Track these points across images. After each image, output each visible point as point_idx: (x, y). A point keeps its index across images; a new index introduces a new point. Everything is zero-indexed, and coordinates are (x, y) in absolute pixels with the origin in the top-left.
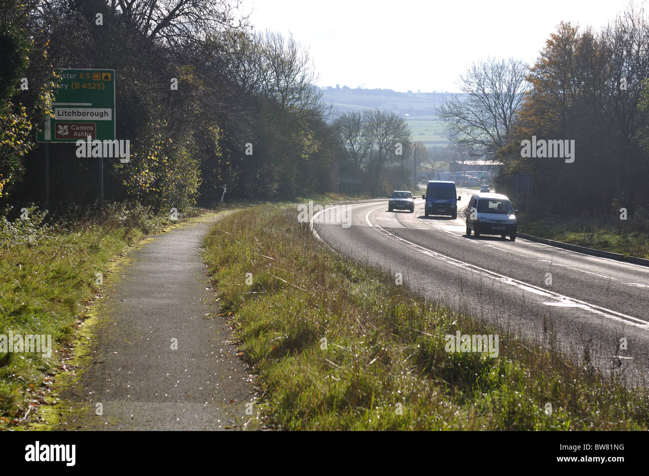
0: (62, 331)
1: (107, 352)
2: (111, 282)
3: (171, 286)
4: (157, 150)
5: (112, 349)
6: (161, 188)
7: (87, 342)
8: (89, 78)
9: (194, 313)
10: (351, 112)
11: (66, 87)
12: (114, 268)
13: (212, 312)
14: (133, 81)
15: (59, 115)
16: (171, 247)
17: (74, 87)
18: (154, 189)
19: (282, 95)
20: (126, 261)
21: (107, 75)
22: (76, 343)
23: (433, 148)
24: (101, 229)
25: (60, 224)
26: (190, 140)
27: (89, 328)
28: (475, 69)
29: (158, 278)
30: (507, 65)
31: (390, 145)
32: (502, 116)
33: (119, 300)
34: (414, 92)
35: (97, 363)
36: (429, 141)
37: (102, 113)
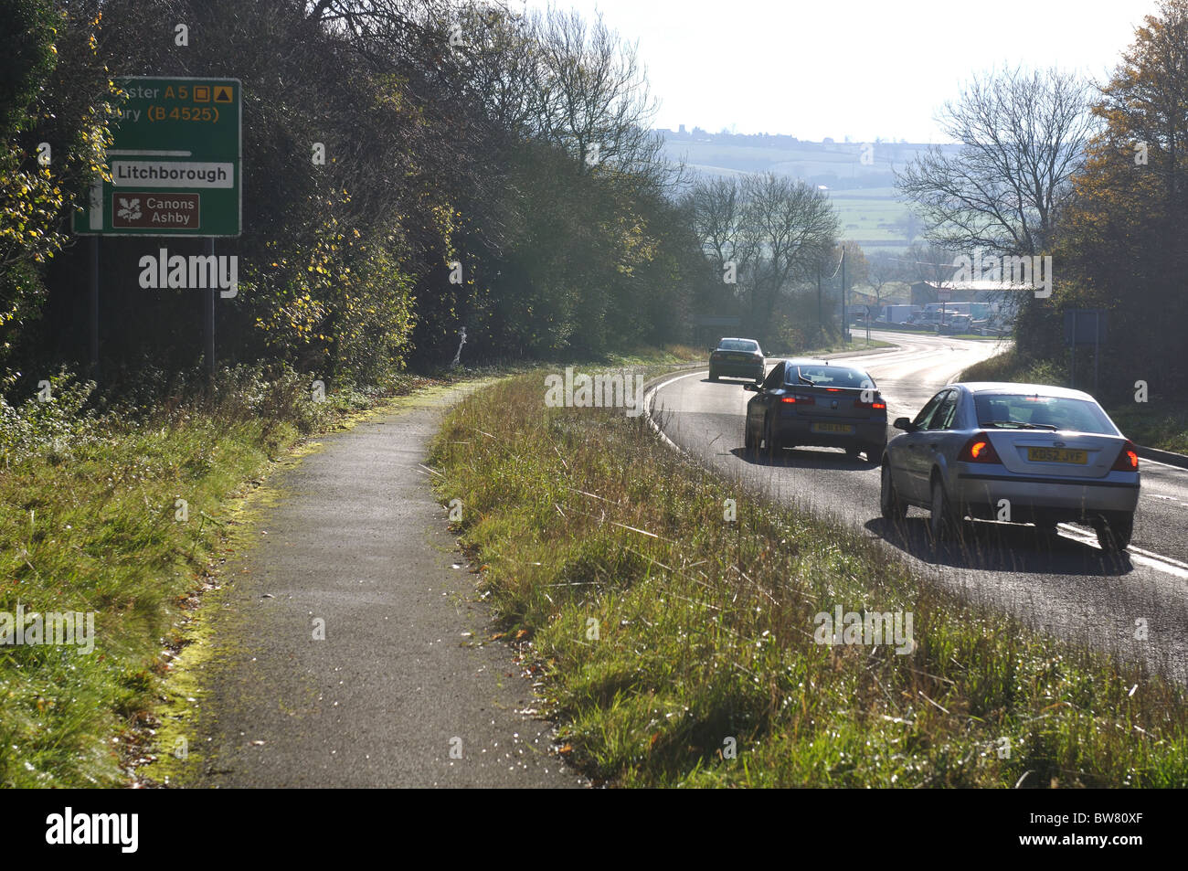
0: (128, 683)
1: (238, 741)
2: (238, 548)
3: (372, 559)
4: (329, 252)
5: (249, 732)
6: (335, 335)
7: (188, 712)
8: (184, 97)
9: (435, 630)
10: (716, 180)
11: (137, 117)
12: (242, 512)
13: (477, 628)
14: (279, 105)
15: (120, 176)
16: (361, 464)
17: (154, 117)
18: (322, 337)
19: (581, 142)
20: (267, 497)
21: (223, 91)
22: (164, 715)
23: (876, 254)
24: (209, 422)
25: (120, 412)
26: (395, 232)
27: (193, 669)
28: (977, 91)
29: (342, 537)
30: (1044, 84)
31: (795, 248)
32: (1034, 188)
33: (258, 594)
34: (836, 141)
35: (215, 773)
36: (868, 241)
37: (214, 172)
